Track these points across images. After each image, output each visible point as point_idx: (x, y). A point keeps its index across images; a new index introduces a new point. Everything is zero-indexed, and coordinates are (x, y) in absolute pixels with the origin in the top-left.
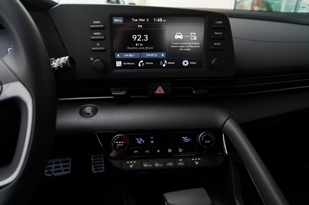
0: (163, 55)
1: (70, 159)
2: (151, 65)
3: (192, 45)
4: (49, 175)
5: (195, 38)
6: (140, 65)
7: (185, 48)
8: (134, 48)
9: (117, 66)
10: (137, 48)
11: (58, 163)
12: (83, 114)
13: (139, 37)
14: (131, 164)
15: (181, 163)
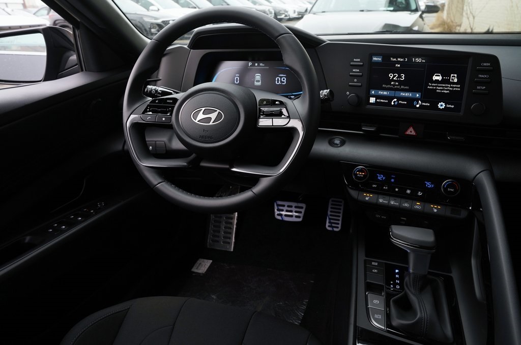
0: (418, 95)
1: (304, 206)
2: (404, 104)
3: (451, 87)
4: (279, 218)
5: (456, 80)
6: (393, 104)
7: (443, 90)
8: (389, 86)
9: (370, 102)
10: (392, 86)
11: (291, 207)
12: (331, 143)
13: (396, 75)
14: (368, 196)
15: (418, 206)
